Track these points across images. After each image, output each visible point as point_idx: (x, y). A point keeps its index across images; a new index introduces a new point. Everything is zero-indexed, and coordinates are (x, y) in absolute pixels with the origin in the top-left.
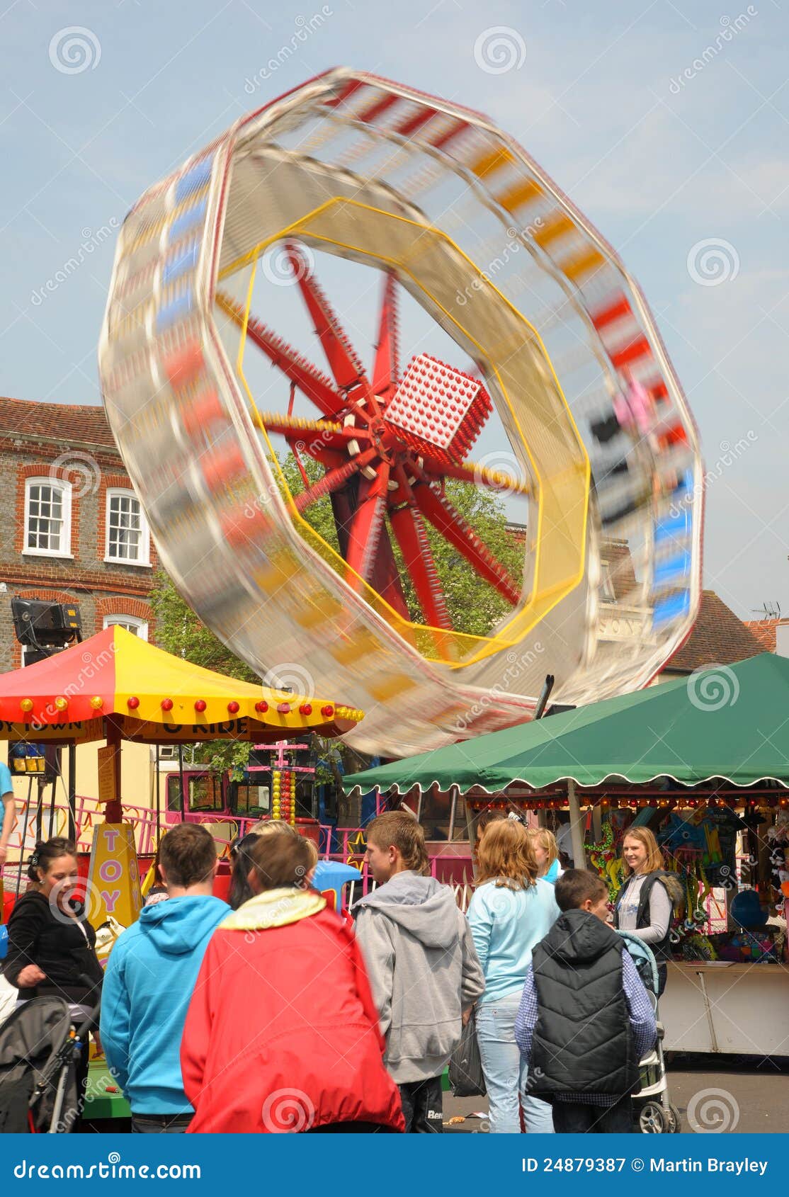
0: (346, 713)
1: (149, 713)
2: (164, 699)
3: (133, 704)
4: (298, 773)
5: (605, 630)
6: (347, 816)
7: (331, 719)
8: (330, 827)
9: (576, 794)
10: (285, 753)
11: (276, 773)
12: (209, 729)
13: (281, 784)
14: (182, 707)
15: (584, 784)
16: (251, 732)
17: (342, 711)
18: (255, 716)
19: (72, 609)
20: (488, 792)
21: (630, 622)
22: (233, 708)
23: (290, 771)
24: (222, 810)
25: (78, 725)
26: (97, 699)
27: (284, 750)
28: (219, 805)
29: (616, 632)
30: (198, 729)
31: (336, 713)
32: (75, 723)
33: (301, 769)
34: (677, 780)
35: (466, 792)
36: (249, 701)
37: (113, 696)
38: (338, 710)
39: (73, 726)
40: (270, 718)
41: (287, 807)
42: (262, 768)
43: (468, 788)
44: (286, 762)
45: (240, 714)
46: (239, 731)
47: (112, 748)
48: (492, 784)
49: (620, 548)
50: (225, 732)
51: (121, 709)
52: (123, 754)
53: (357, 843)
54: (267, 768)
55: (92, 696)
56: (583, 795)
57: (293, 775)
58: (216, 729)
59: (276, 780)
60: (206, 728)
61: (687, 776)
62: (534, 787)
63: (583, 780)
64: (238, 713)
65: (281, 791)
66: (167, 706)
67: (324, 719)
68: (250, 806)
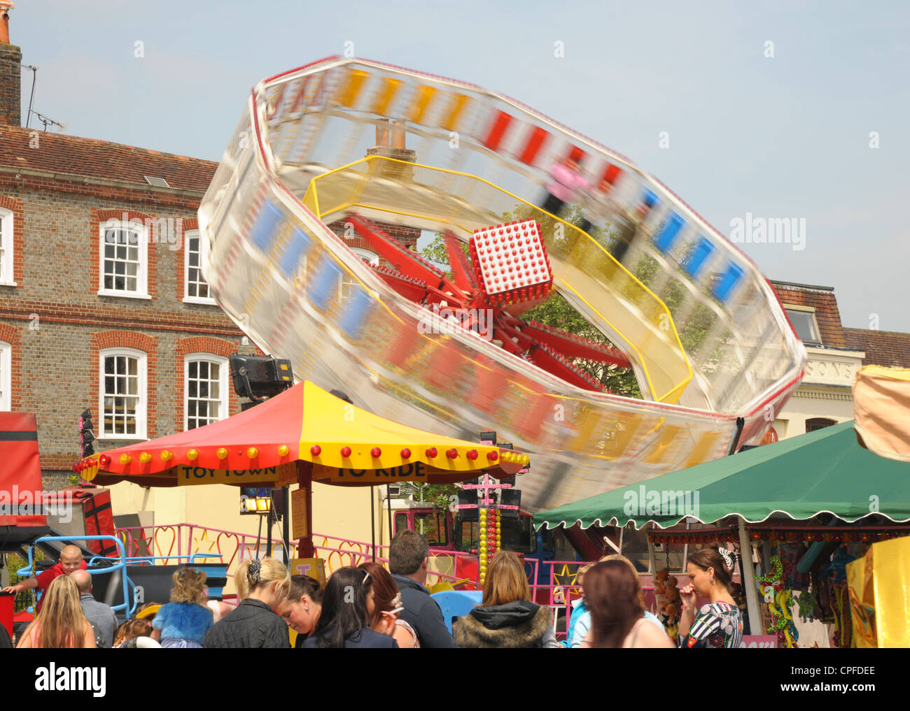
0: (510, 458)
1: (331, 459)
2: (344, 447)
3: (316, 452)
4: (502, 511)
5: (812, 373)
6: (563, 550)
7: (496, 462)
8: (537, 560)
9: (746, 529)
10: (491, 492)
11: (483, 511)
12: (390, 473)
13: (488, 520)
14: (359, 454)
15: (750, 520)
16: (428, 476)
17: (507, 456)
18: (425, 461)
19: (284, 364)
20: (662, 528)
21: (837, 365)
22: (406, 454)
23: (495, 508)
24: (446, 544)
25: (273, 470)
26: (284, 448)
27: (489, 489)
28: (443, 541)
29: (822, 374)
30: (381, 472)
31: (501, 458)
32: (270, 469)
33: (505, 506)
34: (838, 517)
35: (642, 527)
36: (420, 447)
37: (298, 444)
38: (503, 455)
39: (269, 470)
40: (440, 463)
41: (493, 542)
42: (469, 506)
43: (644, 524)
44: (492, 501)
45: (412, 460)
46: (418, 474)
47: (303, 491)
48: (665, 520)
49: (826, 295)
50: (405, 475)
51: (305, 456)
52: (313, 496)
53: (563, 575)
54: (475, 506)
55: (278, 445)
56: (752, 530)
57: (499, 512)
58: (397, 472)
59: (483, 517)
60: (388, 472)
61: (846, 511)
62: (703, 523)
63: (749, 517)
64: (410, 459)
65: (488, 527)
66: (346, 453)
67: (490, 463)
68: (473, 541)
